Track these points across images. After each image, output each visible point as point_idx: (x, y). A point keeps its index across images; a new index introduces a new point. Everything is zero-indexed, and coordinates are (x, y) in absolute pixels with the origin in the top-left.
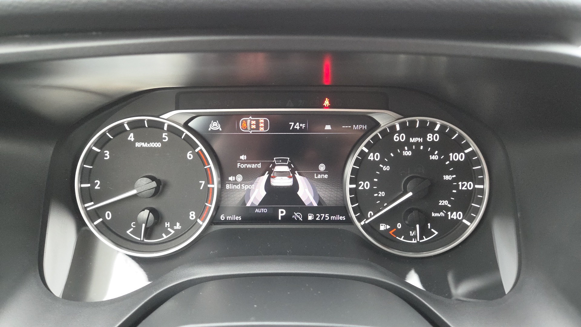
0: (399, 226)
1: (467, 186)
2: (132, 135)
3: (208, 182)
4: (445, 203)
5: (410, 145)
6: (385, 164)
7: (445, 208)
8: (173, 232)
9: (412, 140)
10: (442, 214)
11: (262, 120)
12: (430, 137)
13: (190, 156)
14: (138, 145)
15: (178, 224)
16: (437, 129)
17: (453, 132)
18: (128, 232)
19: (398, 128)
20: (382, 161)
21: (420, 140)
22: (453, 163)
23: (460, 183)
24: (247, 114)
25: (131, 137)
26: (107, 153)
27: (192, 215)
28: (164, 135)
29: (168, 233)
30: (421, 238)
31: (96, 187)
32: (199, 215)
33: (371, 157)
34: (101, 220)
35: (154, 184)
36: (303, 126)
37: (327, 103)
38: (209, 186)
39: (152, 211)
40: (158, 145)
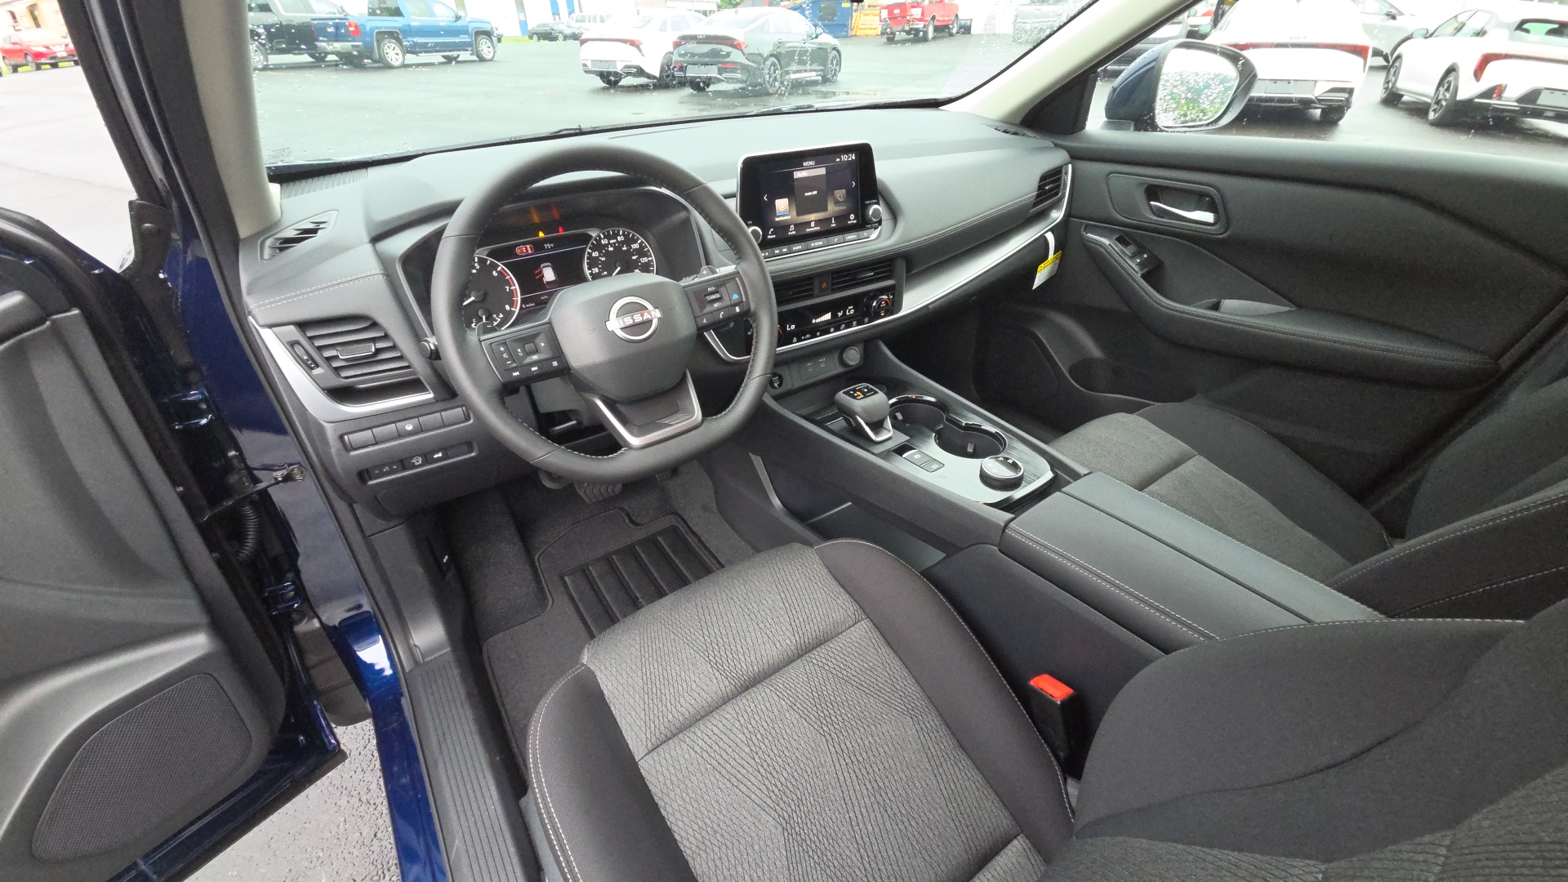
1: (644, 260)
3: (510, 286)
5: (611, 244)
6: (602, 257)
9: (611, 242)
11: (528, 246)
12: (619, 238)
17: (629, 233)
19: (602, 236)
20: (600, 256)
21: (615, 241)
22: (635, 250)
24: (519, 245)
27: (507, 307)
32: (511, 306)
33: (594, 255)
36: (552, 245)
37: (561, 229)
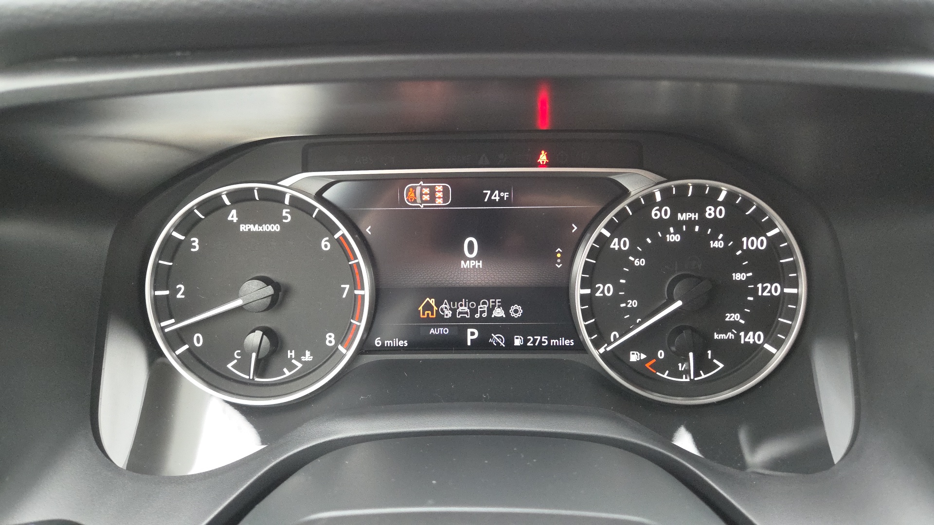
0: (661, 354)
2: (234, 212)
4: (735, 317)
7: (735, 325)
8: (300, 365)
10: (730, 335)
13: (325, 244)
14: (243, 228)
15: (308, 353)
16: (721, 198)
18: (229, 366)
23: (760, 286)
25: (233, 216)
26: (196, 242)
28: (285, 212)
29: (291, 367)
30: (697, 374)
31: (179, 296)
34: (186, 347)
35: (270, 290)
38: (356, 292)
39: (267, 332)
40: (276, 228)
